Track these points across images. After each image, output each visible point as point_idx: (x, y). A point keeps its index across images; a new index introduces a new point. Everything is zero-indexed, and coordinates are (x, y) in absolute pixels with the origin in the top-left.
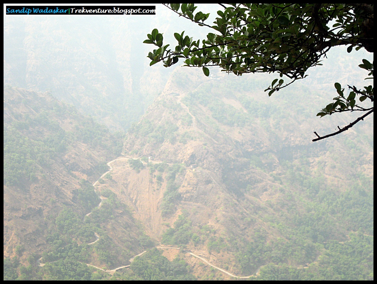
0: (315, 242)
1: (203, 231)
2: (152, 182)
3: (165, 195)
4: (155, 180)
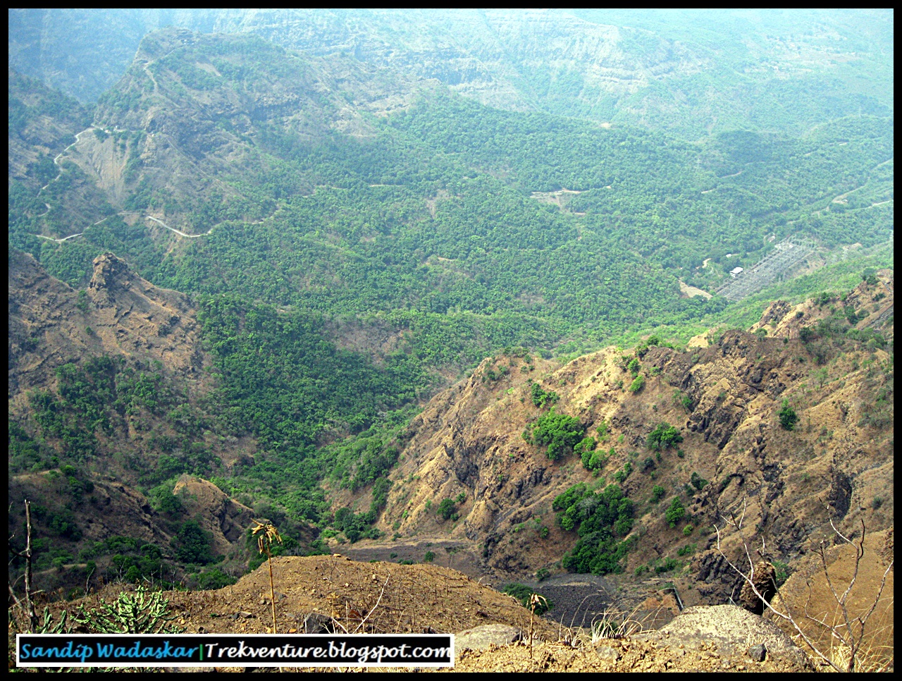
0: (275, 198)
1: (160, 194)
2: (115, 151)
3: (128, 162)
4: (119, 148)
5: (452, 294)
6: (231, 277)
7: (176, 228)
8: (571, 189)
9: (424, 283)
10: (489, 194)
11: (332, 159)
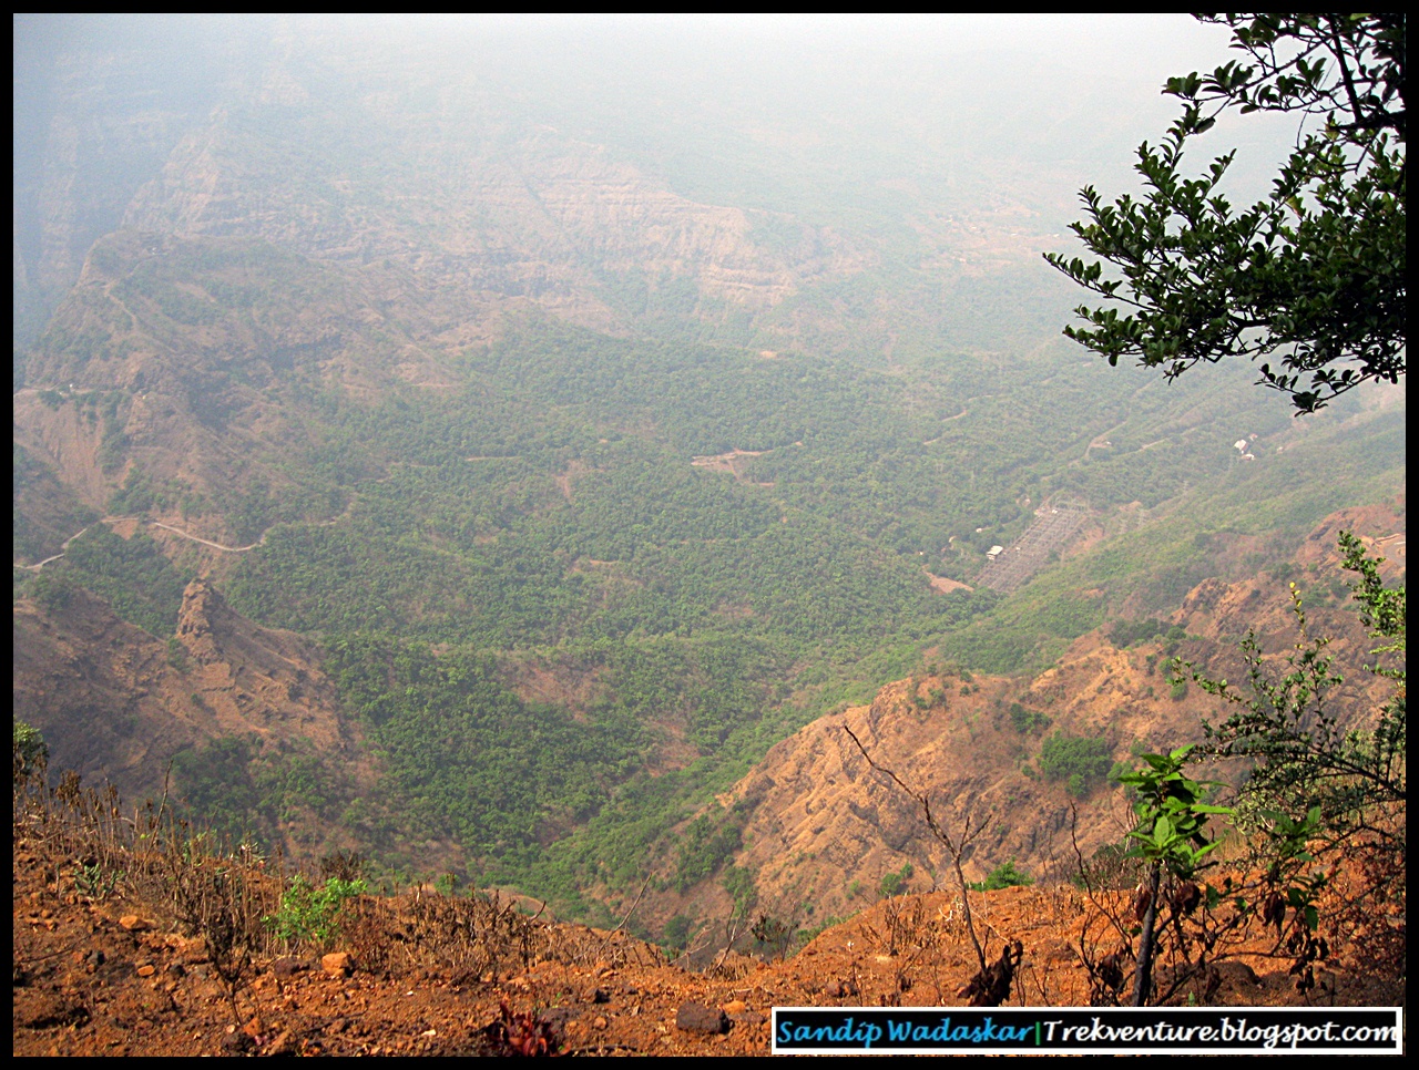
2: (80, 423)
3: (104, 440)
4: (85, 419)
5: (623, 613)
6: (307, 608)
7: (207, 538)
8: (746, 449)
9: (583, 599)
10: (646, 463)
11: (404, 422)
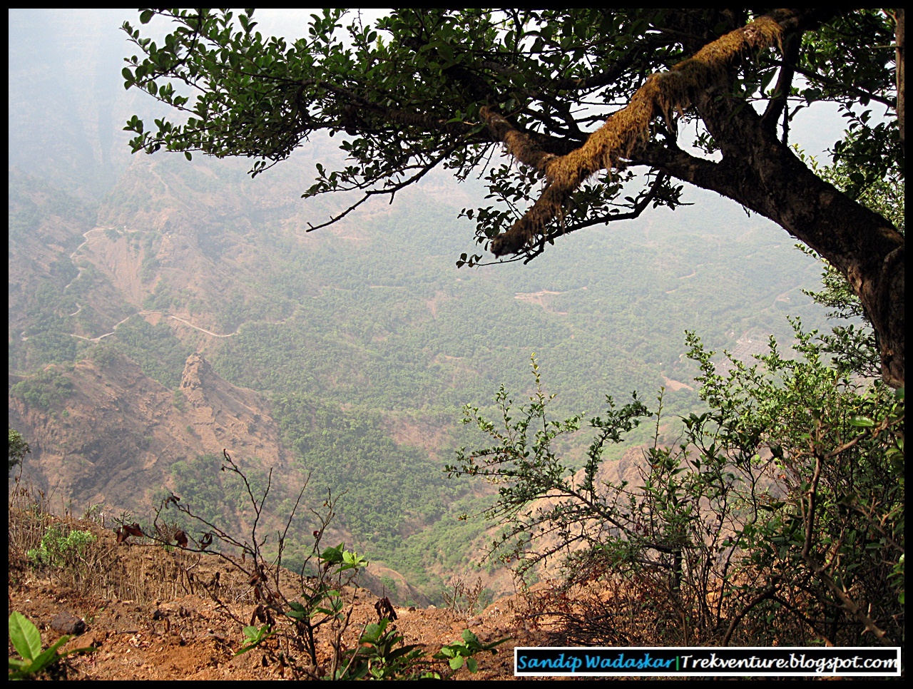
0: (290, 298)
1: (183, 295)
2: (129, 251)
3: (143, 262)
4: (132, 248)
5: (465, 391)
6: (264, 376)
7: (203, 328)
8: (551, 290)
9: (439, 381)
10: (485, 295)
11: (332, 261)
